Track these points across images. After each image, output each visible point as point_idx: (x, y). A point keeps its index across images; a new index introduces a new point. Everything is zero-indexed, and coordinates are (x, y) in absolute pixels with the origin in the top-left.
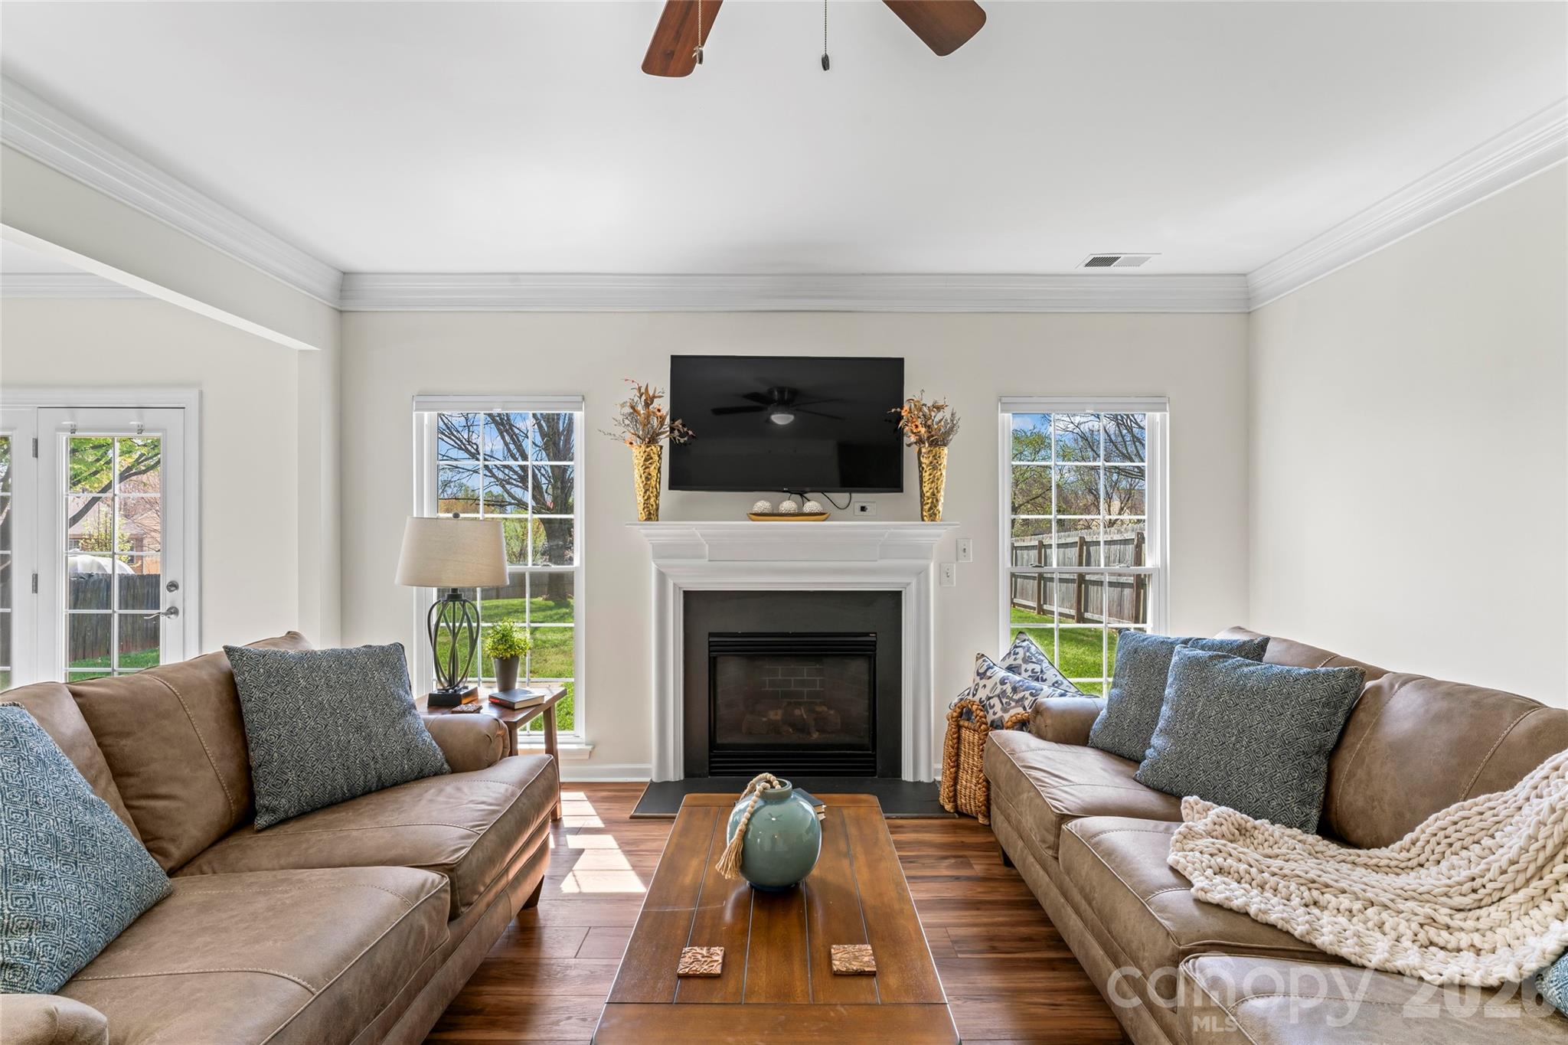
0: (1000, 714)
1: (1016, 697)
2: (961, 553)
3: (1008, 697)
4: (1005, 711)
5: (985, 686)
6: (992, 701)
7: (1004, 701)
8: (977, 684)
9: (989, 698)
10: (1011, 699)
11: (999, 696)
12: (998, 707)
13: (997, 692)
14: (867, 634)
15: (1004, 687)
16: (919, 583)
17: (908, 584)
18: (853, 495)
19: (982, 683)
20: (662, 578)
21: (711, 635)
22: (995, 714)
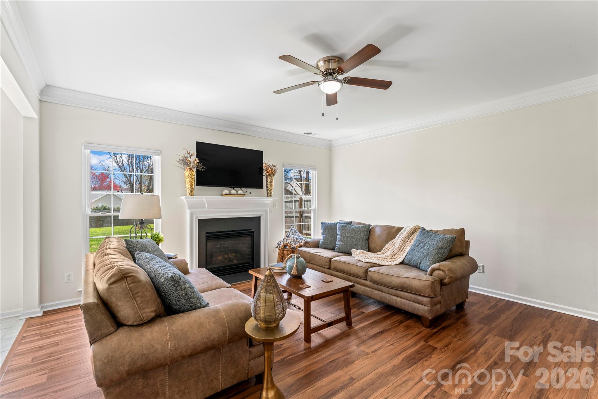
0: (294, 245)
1: (297, 241)
2: (274, 206)
3: (295, 241)
4: (295, 245)
5: (289, 239)
6: (292, 243)
7: (295, 242)
8: (287, 239)
9: (291, 242)
10: (296, 241)
11: (293, 241)
12: (293, 244)
13: (293, 240)
14: (251, 230)
15: (294, 239)
16: (265, 214)
17: (263, 214)
18: (248, 189)
19: (288, 239)
20: (192, 215)
21: (206, 233)
22: (293, 246)
